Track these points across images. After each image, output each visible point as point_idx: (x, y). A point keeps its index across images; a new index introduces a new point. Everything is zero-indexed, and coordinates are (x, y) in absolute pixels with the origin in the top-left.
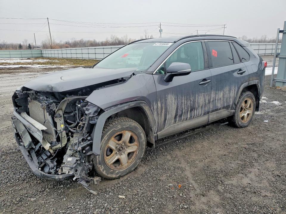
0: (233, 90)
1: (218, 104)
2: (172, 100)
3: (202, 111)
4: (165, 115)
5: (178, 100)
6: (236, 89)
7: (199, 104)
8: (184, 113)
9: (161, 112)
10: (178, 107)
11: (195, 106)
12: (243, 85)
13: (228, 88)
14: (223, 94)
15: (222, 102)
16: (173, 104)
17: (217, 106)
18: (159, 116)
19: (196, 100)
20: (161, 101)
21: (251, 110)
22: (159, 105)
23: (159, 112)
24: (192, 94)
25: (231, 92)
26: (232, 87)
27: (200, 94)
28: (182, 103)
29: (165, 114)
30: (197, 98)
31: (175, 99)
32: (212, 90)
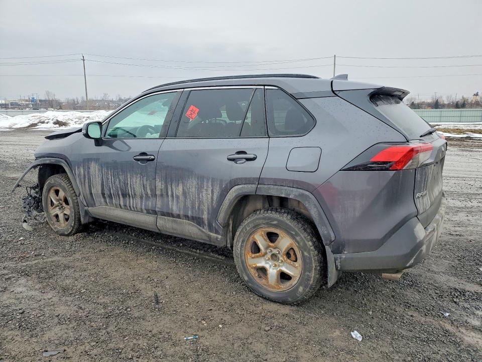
0: (207, 190)
1: (172, 205)
2: (95, 171)
3: (141, 204)
4: (89, 187)
5: (102, 173)
6: (215, 191)
7: (134, 191)
8: (114, 195)
9: (84, 181)
10: (103, 182)
11: (128, 191)
12: (236, 187)
13: (195, 183)
14: (183, 190)
15: (182, 205)
16: (97, 177)
17: (170, 207)
18: (83, 185)
19: (127, 180)
20: (84, 166)
21: (296, 267)
22: (82, 172)
23: (83, 180)
24: (122, 170)
25: (202, 192)
26: (205, 184)
27: (134, 176)
28: (108, 179)
29: (89, 185)
30: (129, 180)
31: (99, 170)
32: (157, 174)
